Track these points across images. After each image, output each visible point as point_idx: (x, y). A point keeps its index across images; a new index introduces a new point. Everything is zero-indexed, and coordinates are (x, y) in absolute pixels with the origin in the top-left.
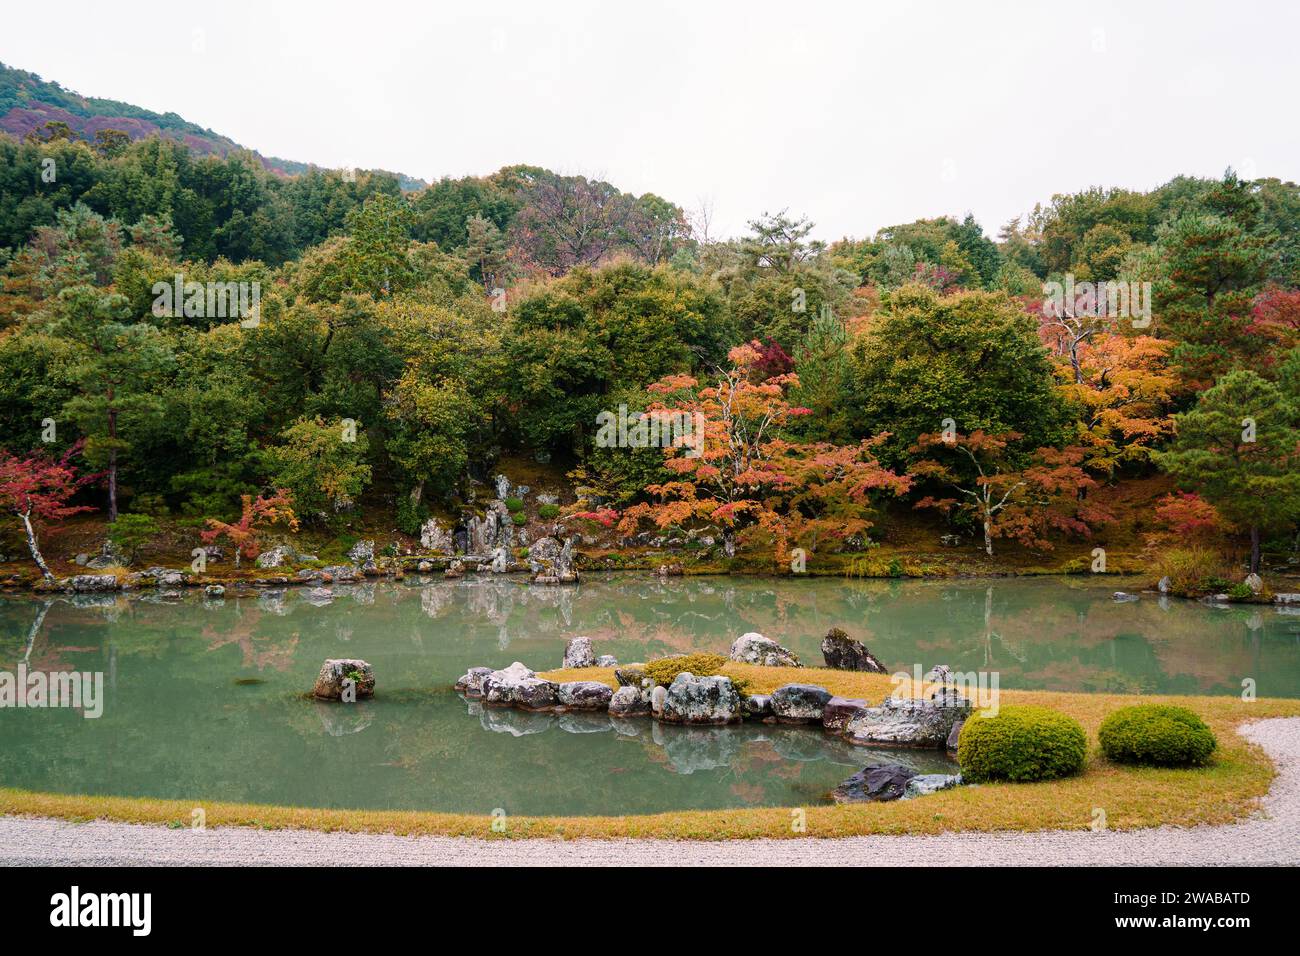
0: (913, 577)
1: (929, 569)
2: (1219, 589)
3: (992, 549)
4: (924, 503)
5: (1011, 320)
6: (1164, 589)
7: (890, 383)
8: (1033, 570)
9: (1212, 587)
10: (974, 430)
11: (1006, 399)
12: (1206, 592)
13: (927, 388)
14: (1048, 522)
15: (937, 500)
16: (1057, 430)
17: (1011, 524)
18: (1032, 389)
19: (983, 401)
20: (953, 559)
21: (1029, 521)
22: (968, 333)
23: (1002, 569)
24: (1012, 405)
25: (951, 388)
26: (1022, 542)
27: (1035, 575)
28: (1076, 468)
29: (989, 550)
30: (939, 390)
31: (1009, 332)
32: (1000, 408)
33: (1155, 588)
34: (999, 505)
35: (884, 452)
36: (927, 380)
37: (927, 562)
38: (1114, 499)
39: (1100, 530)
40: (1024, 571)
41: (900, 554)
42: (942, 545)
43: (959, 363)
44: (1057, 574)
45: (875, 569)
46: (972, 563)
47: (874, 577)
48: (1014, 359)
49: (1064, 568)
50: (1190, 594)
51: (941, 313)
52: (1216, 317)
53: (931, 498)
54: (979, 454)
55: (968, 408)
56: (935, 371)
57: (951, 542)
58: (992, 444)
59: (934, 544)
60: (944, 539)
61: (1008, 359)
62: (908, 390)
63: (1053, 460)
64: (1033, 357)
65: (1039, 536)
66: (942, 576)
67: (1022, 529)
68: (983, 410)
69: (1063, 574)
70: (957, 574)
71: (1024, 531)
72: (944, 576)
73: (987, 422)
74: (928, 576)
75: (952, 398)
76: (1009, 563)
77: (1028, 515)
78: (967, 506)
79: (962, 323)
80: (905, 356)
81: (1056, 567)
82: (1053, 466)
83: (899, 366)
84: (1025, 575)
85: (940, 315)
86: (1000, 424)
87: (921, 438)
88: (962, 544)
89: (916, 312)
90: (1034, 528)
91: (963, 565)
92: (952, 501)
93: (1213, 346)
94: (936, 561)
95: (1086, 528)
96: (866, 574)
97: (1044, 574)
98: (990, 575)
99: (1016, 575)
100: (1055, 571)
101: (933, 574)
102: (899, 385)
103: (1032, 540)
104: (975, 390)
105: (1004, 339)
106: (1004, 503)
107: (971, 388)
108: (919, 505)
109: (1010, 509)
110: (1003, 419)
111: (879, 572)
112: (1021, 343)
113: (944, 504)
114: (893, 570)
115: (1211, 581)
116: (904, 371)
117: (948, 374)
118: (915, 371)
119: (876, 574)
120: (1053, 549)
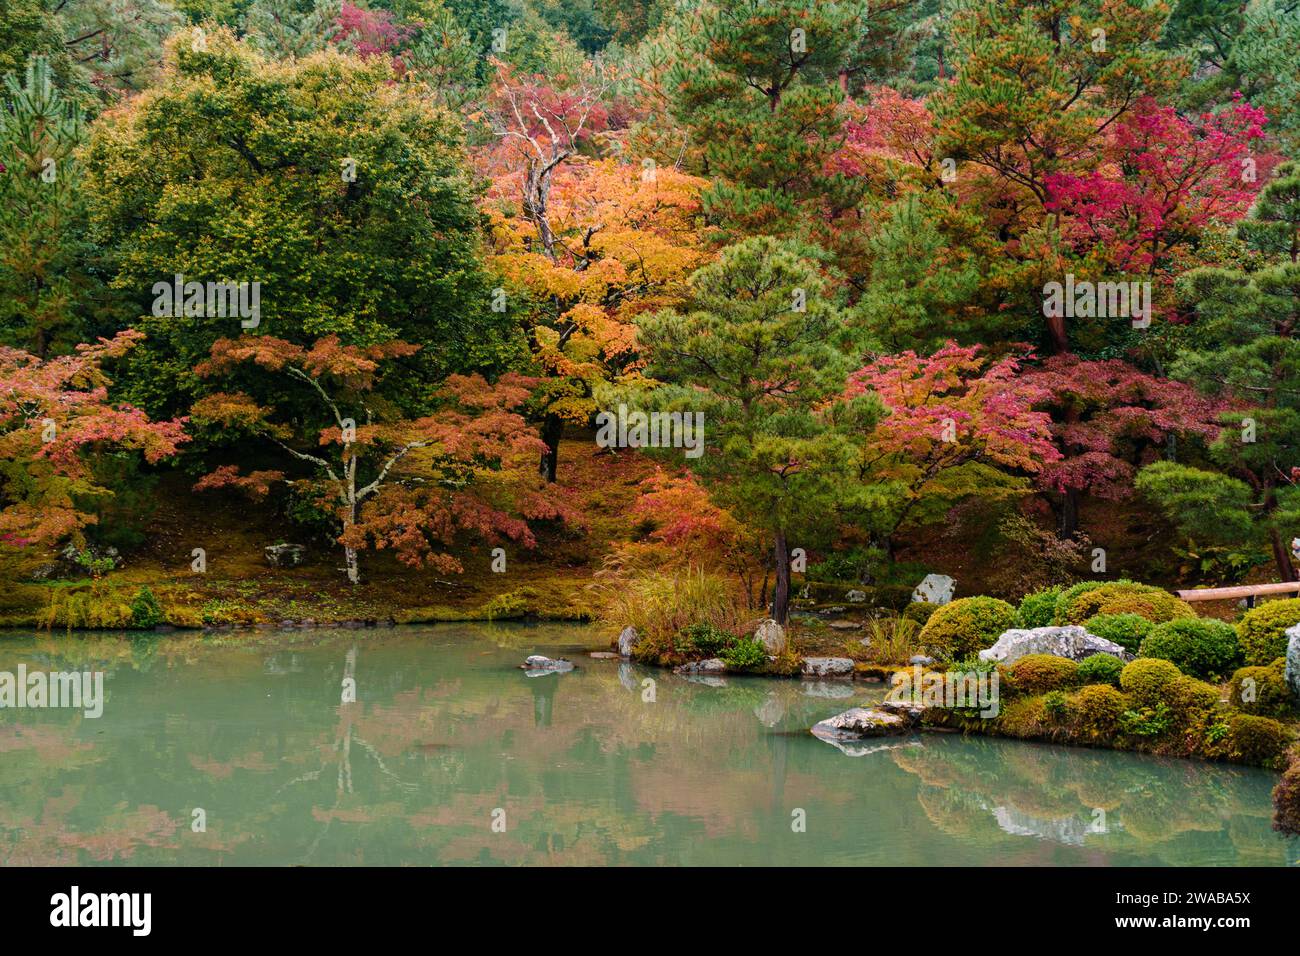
0: (181, 628)
1: (217, 611)
2: (710, 650)
3: (359, 573)
4: (219, 477)
5: (395, 117)
6: (626, 649)
7: (156, 232)
8: (428, 613)
9: (699, 645)
10: (322, 334)
11: (388, 277)
12: (689, 656)
13: (229, 243)
14: (455, 520)
15: (244, 472)
16: (489, 341)
17: (382, 522)
18: (444, 261)
19: (341, 278)
20: (275, 591)
21: (420, 517)
22: (312, 138)
23: (367, 611)
24: (406, 291)
25: (277, 247)
26: (401, 557)
27: (431, 622)
28: (513, 416)
29: (353, 573)
30: (250, 252)
31: (390, 142)
32: (377, 293)
33: (615, 647)
34: (373, 485)
35: (156, 372)
36: (228, 229)
37: (221, 597)
38: (612, 477)
39: (577, 538)
40: (411, 614)
41: (173, 580)
42: (268, 565)
43: (296, 196)
44: (475, 621)
45: (99, 610)
46: (311, 599)
47: (99, 629)
48: (399, 197)
49: (488, 609)
50: (665, 659)
51: (259, 90)
52: (777, 137)
53: (232, 468)
54: (332, 383)
55: (312, 292)
56: (245, 213)
57: (286, 557)
58: (350, 363)
59: (249, 563)
60: (270, 552)
61: (386, 195)
62: (191, 248)
63: (473, 400)
64: (440, 195)
65: (438, 546)
66: (244, 626)
67: (404, 531)
68: (343, 295)
69: (484, 620)
70: (276, 622)
71: (405, 537)
72: (249, 625)
73: (348, 322)
74: (213, 626)
75: (278, 269)
76: (386, 598)
77: (419, 506)
78: (305, 485)
79: (304, 117)
80: (185, 175)
81: (476, 606)
82: (474, 412)
83: (175, 196)
84: (411, 623)
85: (257, 98)
86: (376, 325)
87: (215, 347)
88: (308, 560)
89: (205, 85)
90: (426, 532)
91: (293, 603)
92: (274, 475)
93: (766, 191)
94: (238, 596)
95: (527, 531)
96: (82, 621)
97: (450, 621)
98: (341, 624)
99: (393, 623)
100: (472, 614)
101: (224, 622)
102: (172, 236)
103: (422, 553)
104: (325, 255)
105: (380, 154)
106: (381, 482)
107: (320, 249)
108: (205, 482)
109: (387, 494)
110: (383, 315)
111: (108, 618)
112: (418, 167)
113: (258, 483)
114: (140, 614)
115: (699, 633)
116: (182, 208)
117: (269, 218)
118: (205, 209)
119: (104, 624)
120: (461, 571)
